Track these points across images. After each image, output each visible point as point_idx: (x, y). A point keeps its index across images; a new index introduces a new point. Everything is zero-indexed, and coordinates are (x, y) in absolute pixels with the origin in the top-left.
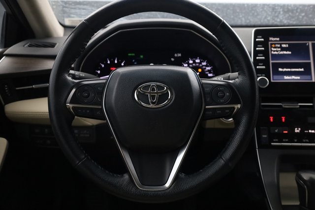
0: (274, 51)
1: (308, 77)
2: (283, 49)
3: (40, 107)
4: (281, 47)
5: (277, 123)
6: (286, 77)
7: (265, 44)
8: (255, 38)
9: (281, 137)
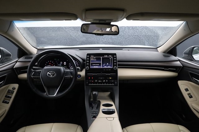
0: (92, 59)
1: (100, 67)
2: (94, 59)
3: (25, 76)
4: (94, 58)
5: (91, 79)
6: (94, 67)
7: (89, 58)
8: (87, 56)
9: (91, 83)
